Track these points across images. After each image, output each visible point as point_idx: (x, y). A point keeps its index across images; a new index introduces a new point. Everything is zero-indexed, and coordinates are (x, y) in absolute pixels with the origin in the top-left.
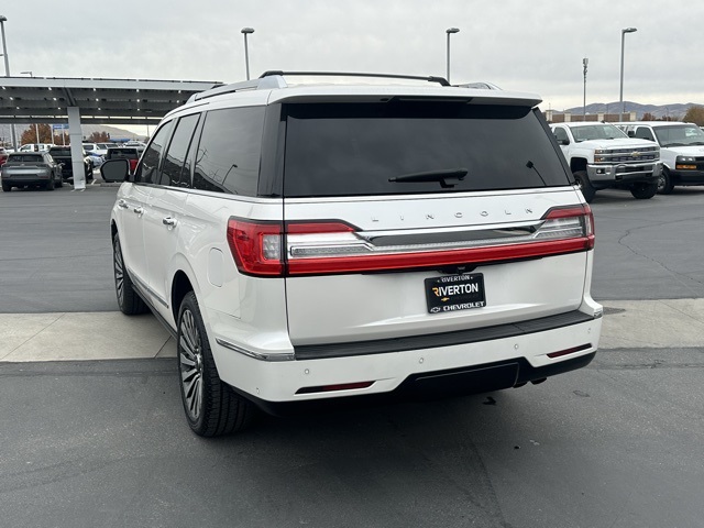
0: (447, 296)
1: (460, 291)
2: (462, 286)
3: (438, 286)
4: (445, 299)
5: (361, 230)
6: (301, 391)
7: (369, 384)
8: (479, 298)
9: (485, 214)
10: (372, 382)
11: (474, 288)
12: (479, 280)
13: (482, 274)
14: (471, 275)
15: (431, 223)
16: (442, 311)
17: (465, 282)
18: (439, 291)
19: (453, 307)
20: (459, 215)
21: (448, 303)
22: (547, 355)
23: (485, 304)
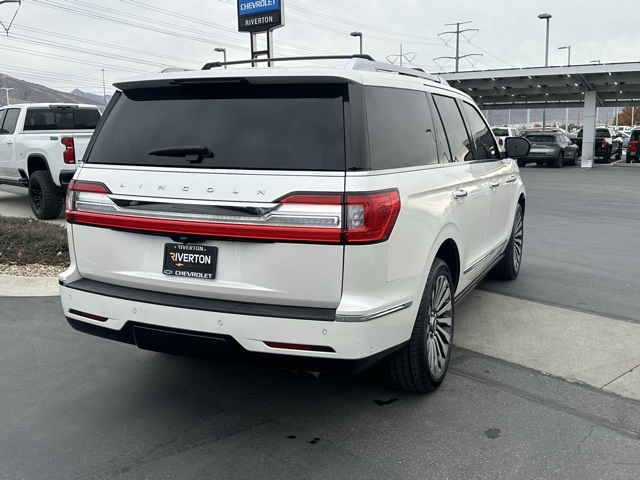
0: (182, 262)
1: (194, 260)
2: (197, 256)
3: (175, 251)
4: (179, 265)
5: (110, 194)
7: (104, 319)
8: (210, 270)
9: (210, 190)
10: (107, 319)
11: (207, 260)
12: (213, 253)
13: (217, 249)
14: (205, 247)
16: (173, 274)
17: (200, 253)
18: (175, 256)
19: (184, 273)
20: (185, 189)
21: (180, 269)
22: (266, 343)
23: (213, 277)
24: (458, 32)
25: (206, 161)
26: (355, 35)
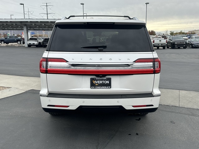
0: (98, 84)
2: (103, 81)
3: (95, 80)
4: (97, 85)
5: (68, 62)
6: (49, 106)
8: (109, 85)
9: (111, 59)
10: (69, 106)
11: (108, 82)
12: (110, 80)
13: (111, 78)
14: (106, 78)
15: (91, 61)
16: (95, 88)
17: (104, 80)
18: (95, 82)
19: (99, 87)
20: (101, 59)
21: (97, 86)
22: (132, 106)
23: (111, 88)
24: (47, 6)
25: (104, 50)
26: (21, 4)
